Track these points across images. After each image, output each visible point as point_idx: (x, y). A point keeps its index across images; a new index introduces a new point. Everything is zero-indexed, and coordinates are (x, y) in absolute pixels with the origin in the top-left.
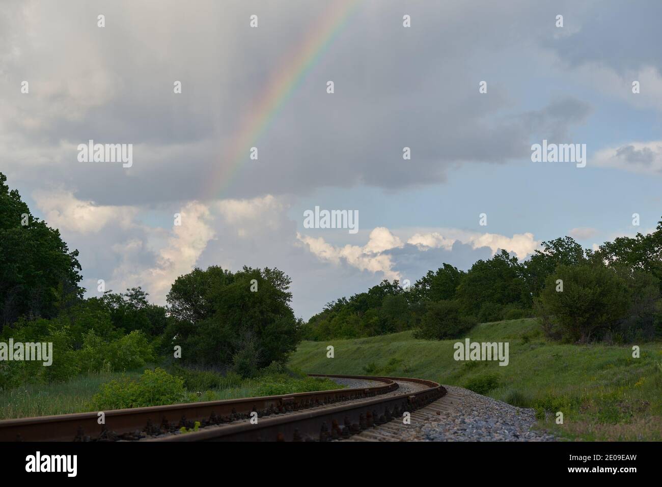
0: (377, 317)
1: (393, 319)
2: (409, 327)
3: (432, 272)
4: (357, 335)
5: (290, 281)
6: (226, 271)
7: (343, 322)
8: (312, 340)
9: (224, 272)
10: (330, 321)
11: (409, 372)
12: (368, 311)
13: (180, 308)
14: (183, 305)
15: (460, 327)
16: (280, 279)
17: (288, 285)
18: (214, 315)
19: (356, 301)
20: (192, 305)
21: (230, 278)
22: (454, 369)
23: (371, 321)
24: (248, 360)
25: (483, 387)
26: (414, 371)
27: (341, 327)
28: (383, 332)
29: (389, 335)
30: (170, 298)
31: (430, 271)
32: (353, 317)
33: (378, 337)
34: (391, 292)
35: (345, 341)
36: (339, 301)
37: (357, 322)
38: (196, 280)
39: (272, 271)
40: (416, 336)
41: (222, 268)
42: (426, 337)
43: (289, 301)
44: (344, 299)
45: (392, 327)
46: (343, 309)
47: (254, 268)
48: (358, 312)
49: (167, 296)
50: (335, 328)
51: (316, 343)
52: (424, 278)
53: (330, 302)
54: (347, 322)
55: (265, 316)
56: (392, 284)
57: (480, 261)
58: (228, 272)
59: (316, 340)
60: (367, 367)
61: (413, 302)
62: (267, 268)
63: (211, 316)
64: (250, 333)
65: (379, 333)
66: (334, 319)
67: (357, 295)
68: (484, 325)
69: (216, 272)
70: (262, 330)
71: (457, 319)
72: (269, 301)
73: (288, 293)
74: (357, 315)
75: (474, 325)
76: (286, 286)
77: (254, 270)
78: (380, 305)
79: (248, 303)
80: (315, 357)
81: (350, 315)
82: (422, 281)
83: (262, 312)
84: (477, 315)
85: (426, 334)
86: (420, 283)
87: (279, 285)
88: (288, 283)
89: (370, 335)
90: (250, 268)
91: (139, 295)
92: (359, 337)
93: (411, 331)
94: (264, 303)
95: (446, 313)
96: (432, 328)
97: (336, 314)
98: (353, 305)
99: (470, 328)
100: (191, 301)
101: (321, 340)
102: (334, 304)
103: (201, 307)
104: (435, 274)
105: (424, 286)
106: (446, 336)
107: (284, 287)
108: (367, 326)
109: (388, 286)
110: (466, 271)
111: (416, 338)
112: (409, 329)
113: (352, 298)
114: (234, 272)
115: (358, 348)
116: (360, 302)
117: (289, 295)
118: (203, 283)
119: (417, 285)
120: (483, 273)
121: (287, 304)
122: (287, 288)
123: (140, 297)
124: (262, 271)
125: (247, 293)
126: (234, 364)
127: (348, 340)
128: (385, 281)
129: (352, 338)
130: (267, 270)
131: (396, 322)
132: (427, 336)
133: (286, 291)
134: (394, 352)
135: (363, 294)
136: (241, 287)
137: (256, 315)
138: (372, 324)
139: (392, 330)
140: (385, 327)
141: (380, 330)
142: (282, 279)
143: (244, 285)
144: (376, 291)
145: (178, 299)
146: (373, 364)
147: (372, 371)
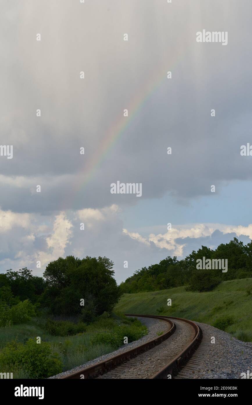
0: (164, 278)
1: (173, 279)
2: (183, 284)
3: (194, 251)
4: (153, 289)
5: (113, 264)
6: (77, 258)
7: (145, 282)
8: (127, 293)
9: (75, 259)
10: (137, 281)
11: (183, 312)
12: (159, 275)
13: (51, 280)
14: (53, 279)
15: (212, 284)
16: (107, 262)
17: (112, 267)
18: (70, 284)
19: (152, 269)
20: (58, 279)
21: (79, 262)
22: (209, 311)
23: (161, 281)
24: (90, 311)
25: (225, 324)
26: (186, 311)
27: (144, 284)
28: (168, 287)
29: (171, 289)
30: (46, 275)
31: (193, 251)
32: (151, 278)
33: (165, 291)
34: (172, 263)
35: (146, 293)
36: (143, 269)
37: (153, 281)
38: (60, 264)
39: (103, 258)
40: (187, 290)
41: (74, 257)
42: (192, 291)
43: (113, 275)
44: (145, 268)
45: (173, 284)
46: (145, 274)
47: (92, 257)
48: (154, 276)
49: (44, 273)
50: (141, 285)
51: (130, 294)
52: (190, 255)
53: (137, 270)
54: (147, 281)
55: (100, 284)
56: (172, 259)
57: (222, 244)
58: (78, 259)
59: (129, 292)
60: (159, 309)
61: (185, 269)
62: (100, 257)
63: (68, 285)
64: (91, 296)
65: (165, 288)
66: (139, 280)
67: (152, 266)
68: (225, 282)
69: (71, 259)
70: (98, 293)
71: (210, 280)
72: (101, 276)
73: (112, 271)
74: (153, 277)
75: (219, 283)
76: (111, 267)
77: (92, 259)
78: (166, 271)
79: (89, 277)
80: (130, 303)
81: (149, 277)
82: (189, 256)
83: (97, 282)
84: (221, 276)
85: (192, 289)
86: (188, 258)
87: (107, 266)
88: (112, 265)
89: (161, 289)
90: (90, 257)
91: (27, 272)
92: (154, 291)
93: (184, 287)
94: (99, 277)
95: (203, 276)
96: (195, 285)
97: (141, 277)
98: (150, 271)
99: (218, 284)
100: (57, 277)
101: (132, 293)
102: (140, 271)
103: (63, 279)
104: (196, 252)
105: (191, 259)
106: (204, 289)
107: (110, 267)
108: (159, 283)
109: (171, 260)
110: (214, 250)
111: (187, 291)
112: (183, 286)
113: (150, 267)
114: (81, 259)
115: (154, 298)
116: (154, 269)
117: (113, 272)
118: (64, 266)
119: (186, 259)
120: (224, 251)
121: (112, 277)
122: (111, 268)
123: (27, 273)
124: (97, 259)
125: (89, 272)
126: (82, 314)
127: (148, 293)
128: (169, 257)
129: (150, 291)
130: (100, 258)
131: (175, 281)
132: (193, 289)
133: (111, 270)
134: (174, 300)
135: (156, 265)
136: (85, 268)
137: (94, 284)
138: (162, 282)
139: (173, 286)
140: (169, 284)
141: (166, 286)
142: (108, 263)
143: (87, 267)
144: (163, 263)
145: (49, 275)
146: (163, 307)
147: (162, 311)
